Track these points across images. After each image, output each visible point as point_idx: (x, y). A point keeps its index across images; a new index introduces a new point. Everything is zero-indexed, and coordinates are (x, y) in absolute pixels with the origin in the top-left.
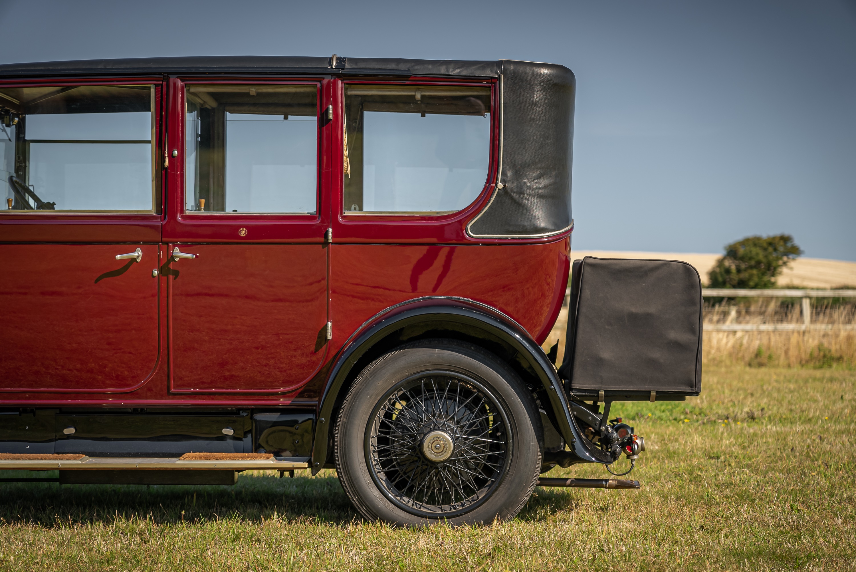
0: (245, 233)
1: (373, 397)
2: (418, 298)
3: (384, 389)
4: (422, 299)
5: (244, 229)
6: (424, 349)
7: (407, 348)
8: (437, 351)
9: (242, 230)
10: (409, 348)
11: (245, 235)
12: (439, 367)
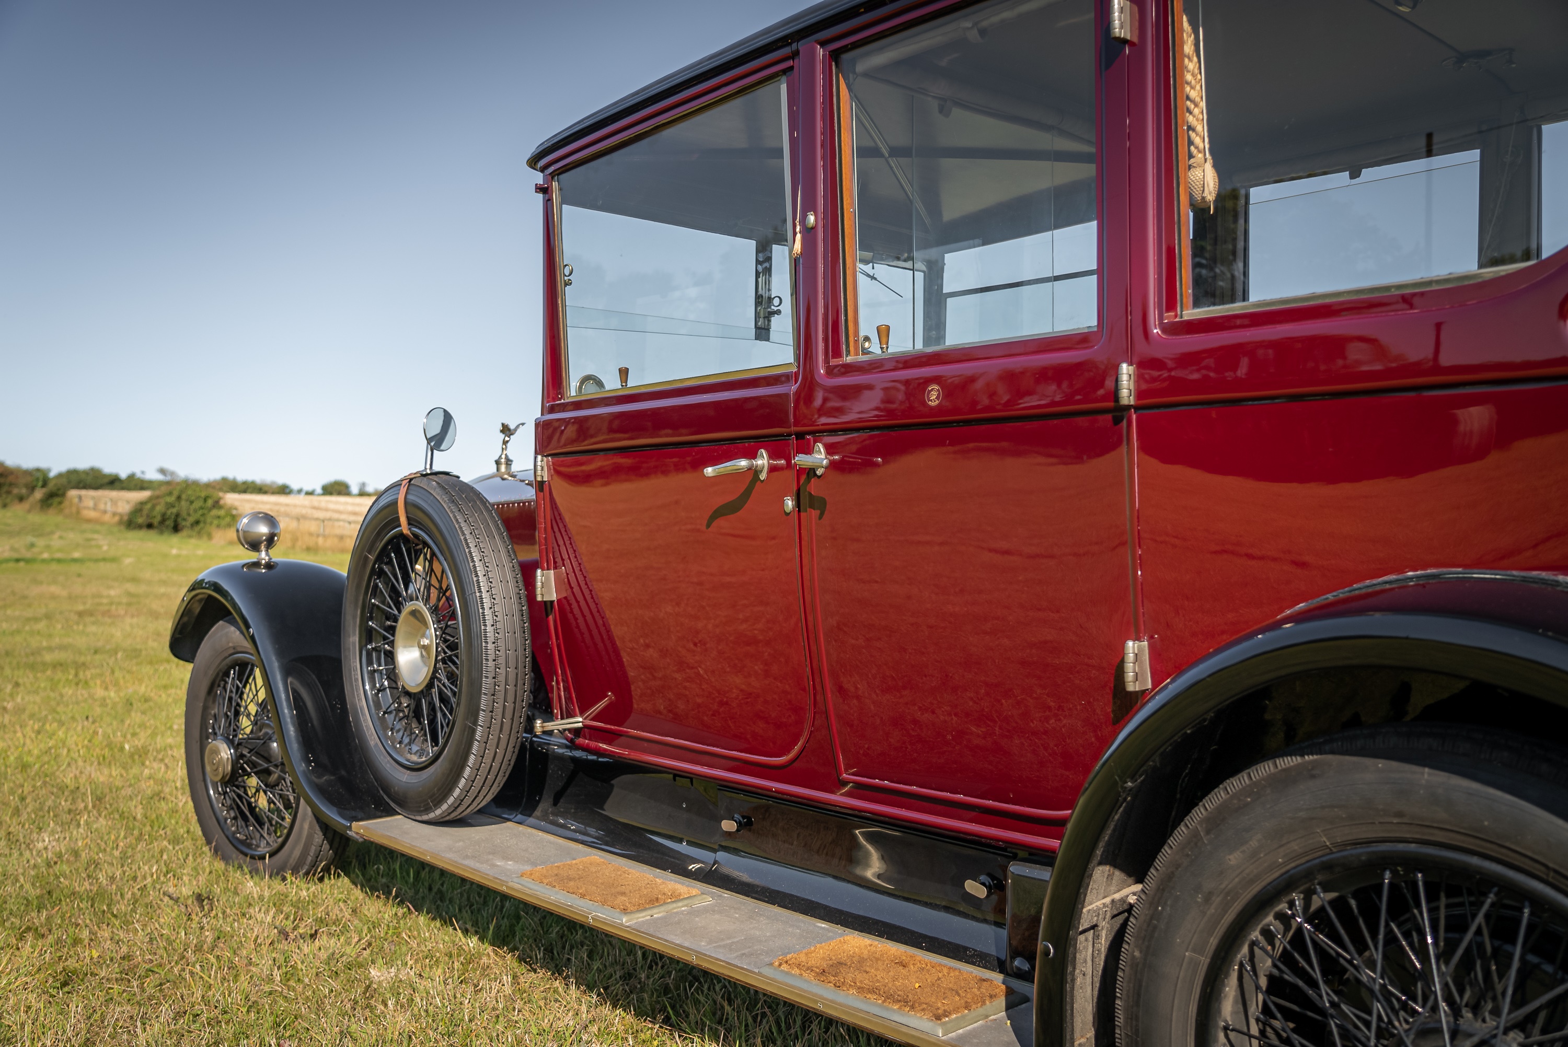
0: (937, 398)
1: (1217, 900)
2: (1400, 577)
3: (1252, 882)
4: (1411, 578)
5: (936, 387)
6: (1381, 764)
7: (1326, 753)
8: (1426, 776)
9: (932, 389)
10: (1332, 752)
11: (937, 402)
12: (1440, 837)
